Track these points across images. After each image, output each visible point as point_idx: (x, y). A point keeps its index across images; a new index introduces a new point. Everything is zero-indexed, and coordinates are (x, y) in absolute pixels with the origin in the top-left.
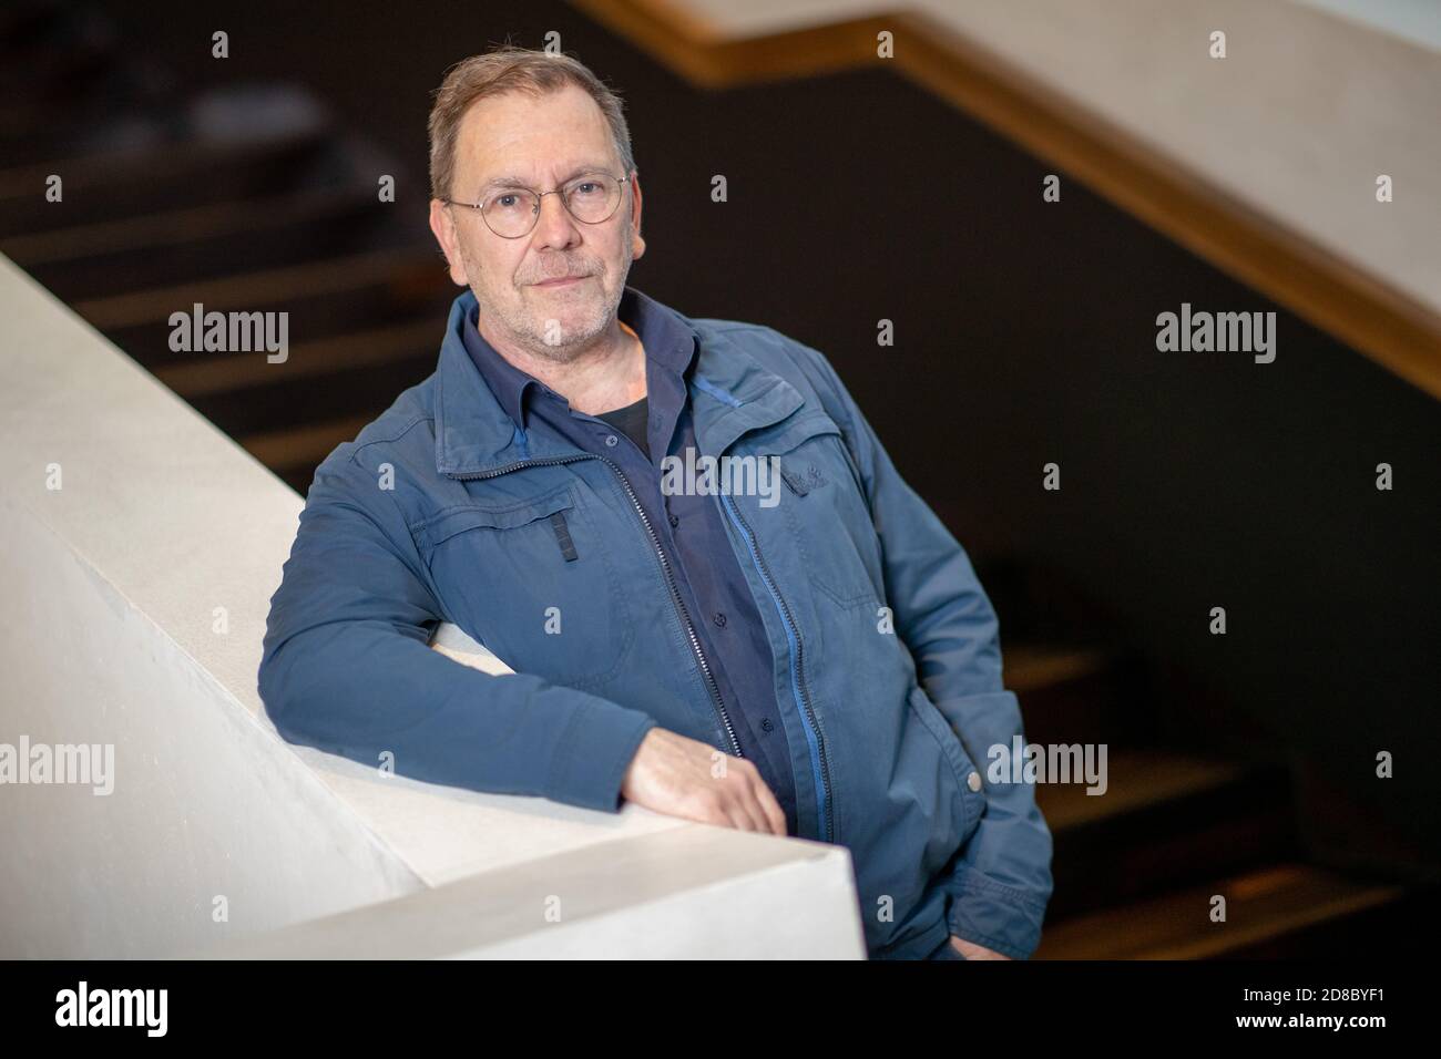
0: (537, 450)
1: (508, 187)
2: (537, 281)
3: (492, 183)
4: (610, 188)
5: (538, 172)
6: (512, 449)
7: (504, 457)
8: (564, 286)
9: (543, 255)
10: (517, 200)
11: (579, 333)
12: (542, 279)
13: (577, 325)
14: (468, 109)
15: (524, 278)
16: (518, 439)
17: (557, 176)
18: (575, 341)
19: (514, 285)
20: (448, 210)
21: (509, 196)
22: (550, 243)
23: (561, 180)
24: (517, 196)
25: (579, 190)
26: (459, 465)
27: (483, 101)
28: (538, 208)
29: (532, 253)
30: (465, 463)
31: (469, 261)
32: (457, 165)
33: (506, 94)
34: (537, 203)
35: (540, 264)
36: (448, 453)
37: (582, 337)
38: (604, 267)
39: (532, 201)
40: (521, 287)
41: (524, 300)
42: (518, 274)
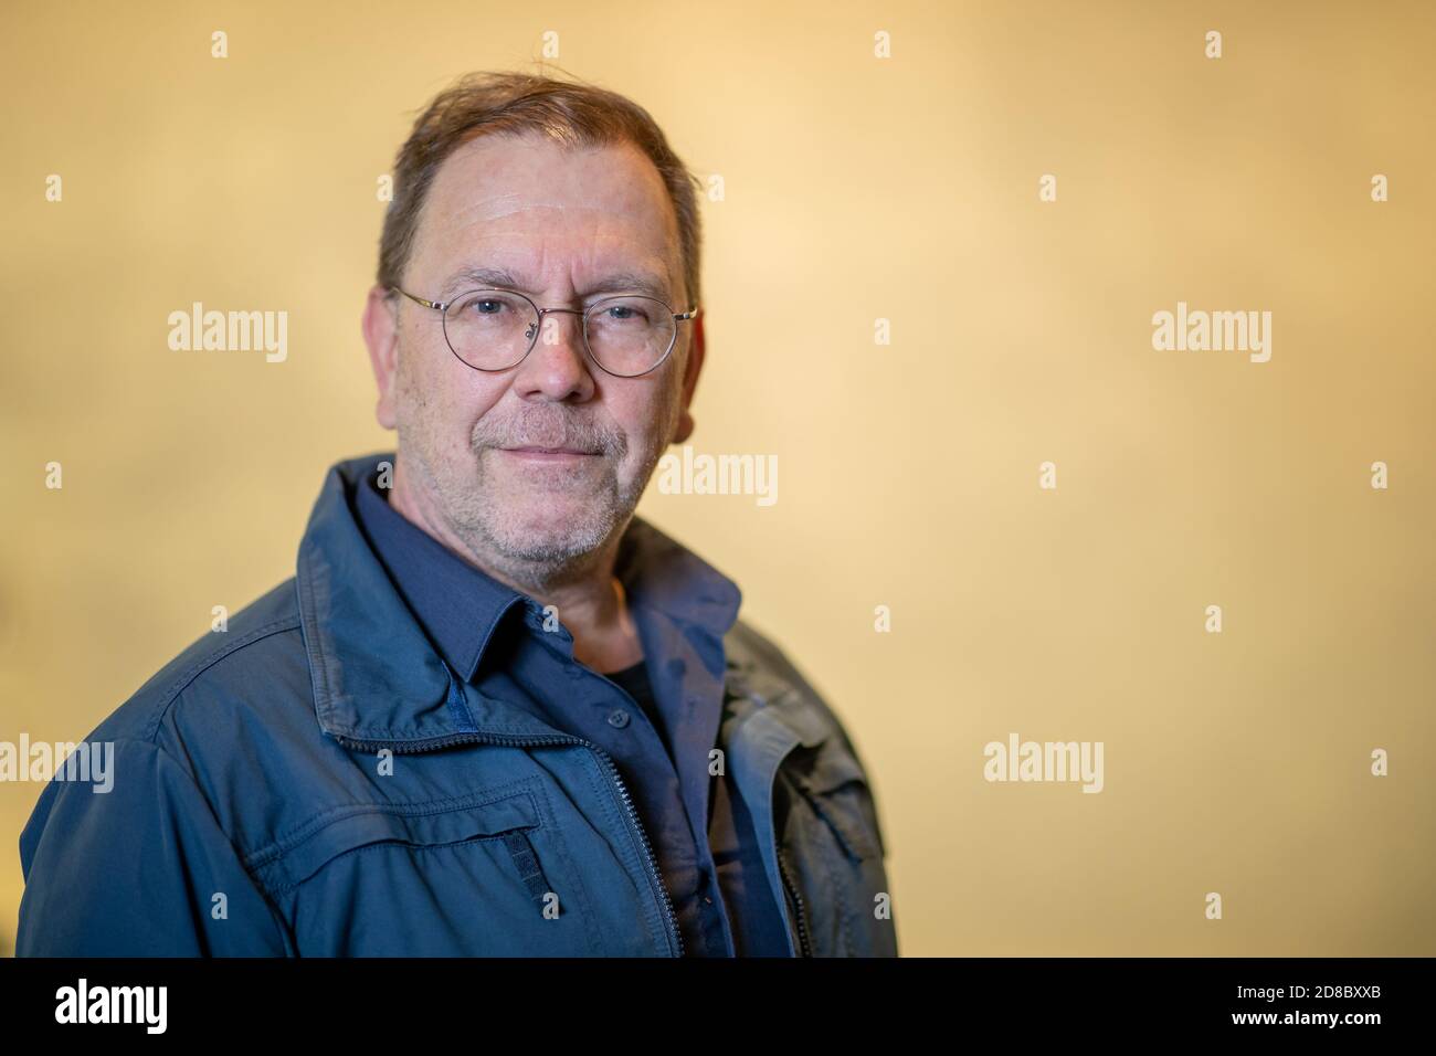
0: (486, 719)
1: (492, 284)
2: (509, 444)
3: (468, 273)
4: (658, 321)
5: (545, 269)
6: (443, 712)
7: (428, 721)
8: (552, 463)
9: (529, 405)
10: (503, 308)
11: (561, 545)
12: (517, 444)
13: (560, 532)
14: (455, 148)
15: (489, 435)
16: (453, 695)
17: (576, 281)
18: (552, 558)
19: (471, 443)
20: (391, 304)
21: (491, 302)
22: (542, 389)
23: (580, 289)
24: (506, 304)
25: (608, 313)
26: (356, 724)
27: (483, 139)
28: (535, 332)
29: (511, 400)
30: (365, 724)
31: (407, 391)
32: (418, 234)
33: (518, 133)
34: (536, 322)
35: (520, 420)
36: (336, 700)
37: (564, 553)
38: (624, 445)
39: (529, 317)
40: (480, 449)
41: (480, 470)
42: (480, 425)
